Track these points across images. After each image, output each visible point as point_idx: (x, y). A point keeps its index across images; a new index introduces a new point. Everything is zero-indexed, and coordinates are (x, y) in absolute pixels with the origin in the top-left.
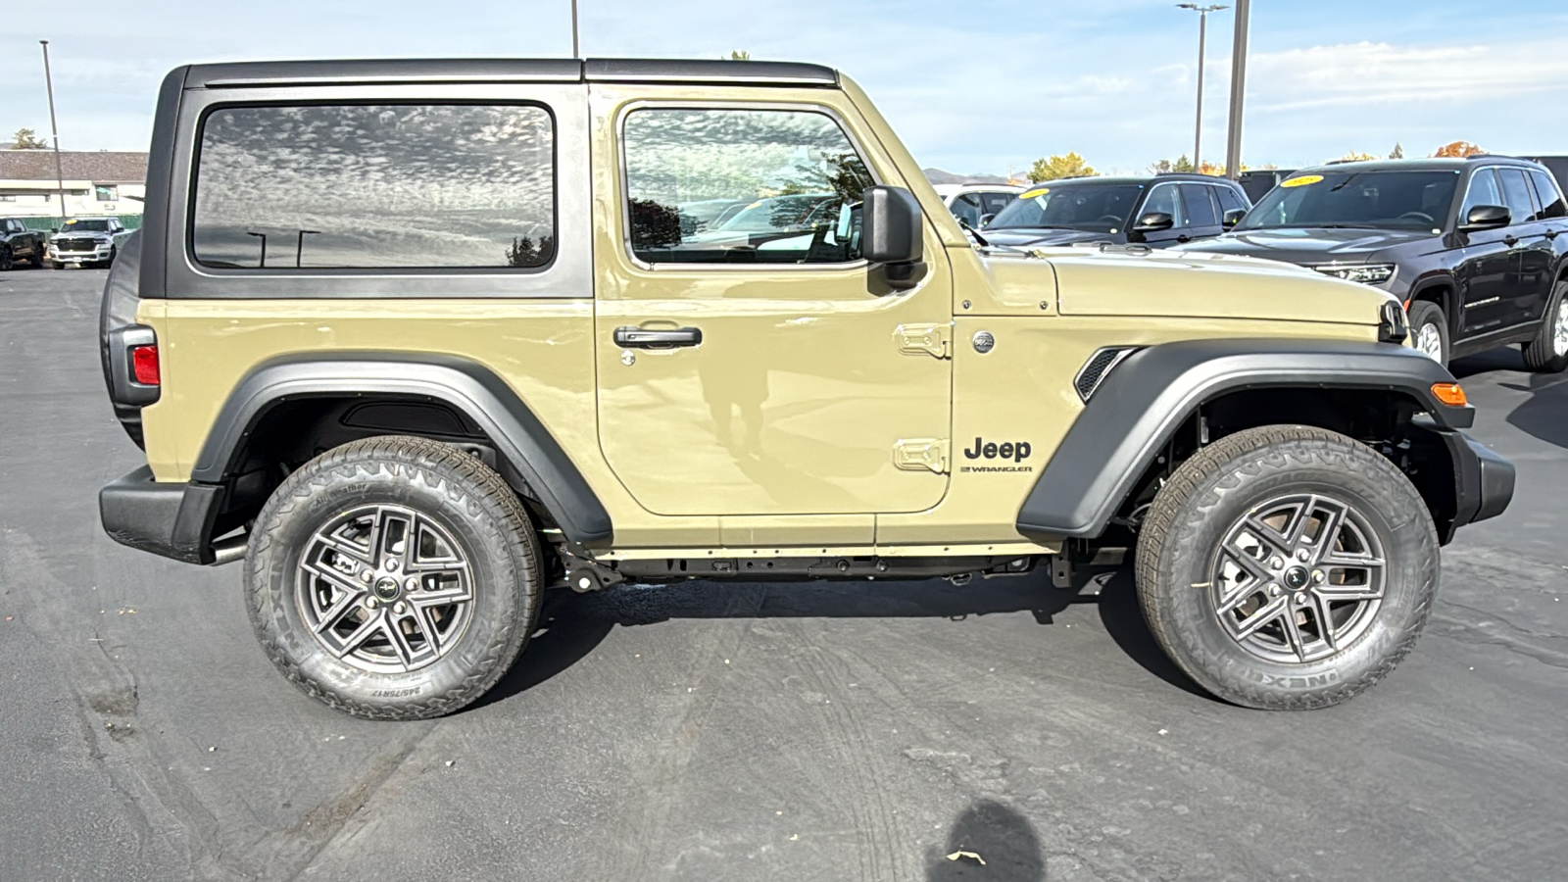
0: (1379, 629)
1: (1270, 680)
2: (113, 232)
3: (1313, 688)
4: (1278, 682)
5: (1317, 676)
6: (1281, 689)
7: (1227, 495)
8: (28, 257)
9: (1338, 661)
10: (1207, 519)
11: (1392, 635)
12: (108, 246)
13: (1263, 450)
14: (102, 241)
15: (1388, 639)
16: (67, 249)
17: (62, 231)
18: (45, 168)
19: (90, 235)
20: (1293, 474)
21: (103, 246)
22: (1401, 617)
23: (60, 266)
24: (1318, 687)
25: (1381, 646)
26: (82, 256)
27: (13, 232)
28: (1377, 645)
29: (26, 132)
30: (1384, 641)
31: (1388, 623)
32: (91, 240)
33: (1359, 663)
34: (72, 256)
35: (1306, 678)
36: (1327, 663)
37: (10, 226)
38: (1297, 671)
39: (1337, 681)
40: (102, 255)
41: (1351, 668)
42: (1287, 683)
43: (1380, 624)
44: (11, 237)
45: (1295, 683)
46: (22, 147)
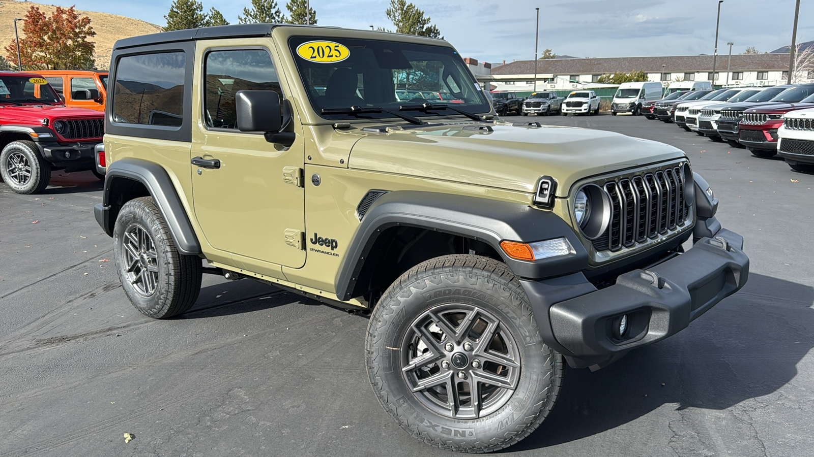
0: (508, 410)
1: (429, 424)
2: (551, 99)
3: (456, 438)
4: (434, 427)
5: (460, 430)
6: (433, 431)
7: (416, 293)
8: (516, 110)
9: (478, 424)
10: (401, 306)
11: (516, 417)
12: (547, 105)
13: (448, 269)
14: (544, 103)
15: (513, 419)
16: (530, 107)
17: (530, 98)
18: (550, 68)
19: (540, 100)
20: (462, 290)
21: (544, 106)
22: (523, 407)
23: (526, 115)
24: (459, 438)
25: (507, 422)
26: (535, 110)
27: (510, 99)
28: (505, 421)
29: (548, 51)
30: (510, 419)
31: (515, 408)
32: (540, 102)
33: (490, 429)
34: (531, 110)
35: (453, 429)
36: (470, 424)
37: (509, 96)
38: (448, 423)
39: (472, 438)
40: (543, 110)
41: (485, 432)
42: (439, 429)
43: (510, 407)
44: (509, 101)
45: (444, 430)
46: (545, 58)
